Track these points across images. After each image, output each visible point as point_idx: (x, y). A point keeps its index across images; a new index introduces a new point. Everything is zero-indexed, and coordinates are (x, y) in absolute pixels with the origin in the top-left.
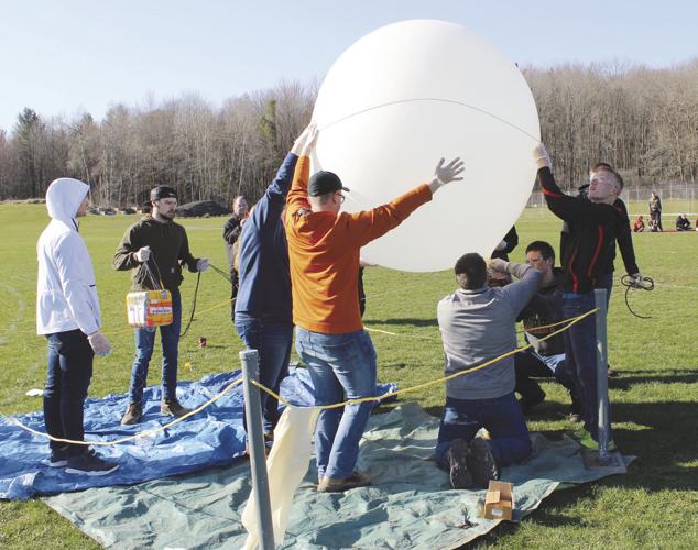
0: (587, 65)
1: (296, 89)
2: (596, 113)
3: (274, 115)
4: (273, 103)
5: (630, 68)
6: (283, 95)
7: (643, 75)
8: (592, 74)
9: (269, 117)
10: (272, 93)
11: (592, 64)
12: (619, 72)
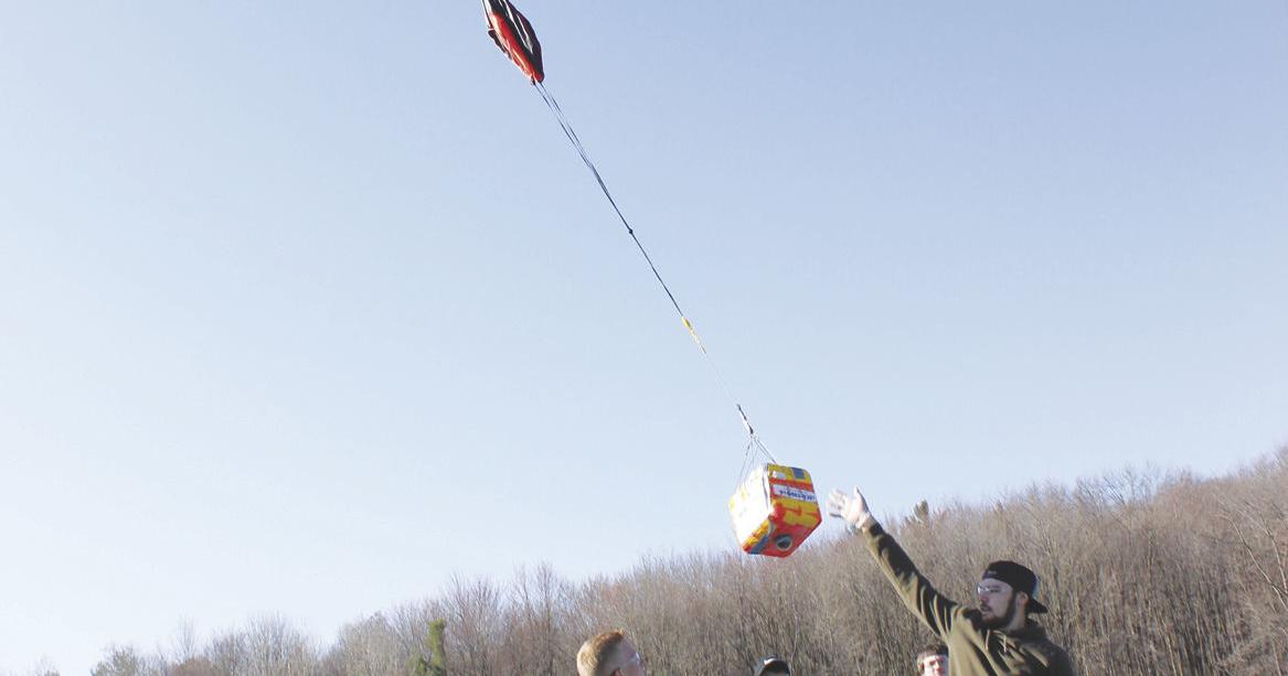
0: (1072, 486)
1: (484, 595)
2: (1109, 582)
3: (443, 653)
4: (440, 627)
5: (1161, 481)
6: (457, 609)
7: (1190, 493)
8: (1086, 503)
9: (436, 660)
10: (435, 608)
11: (1080, 483)
12: (1140, 494)
